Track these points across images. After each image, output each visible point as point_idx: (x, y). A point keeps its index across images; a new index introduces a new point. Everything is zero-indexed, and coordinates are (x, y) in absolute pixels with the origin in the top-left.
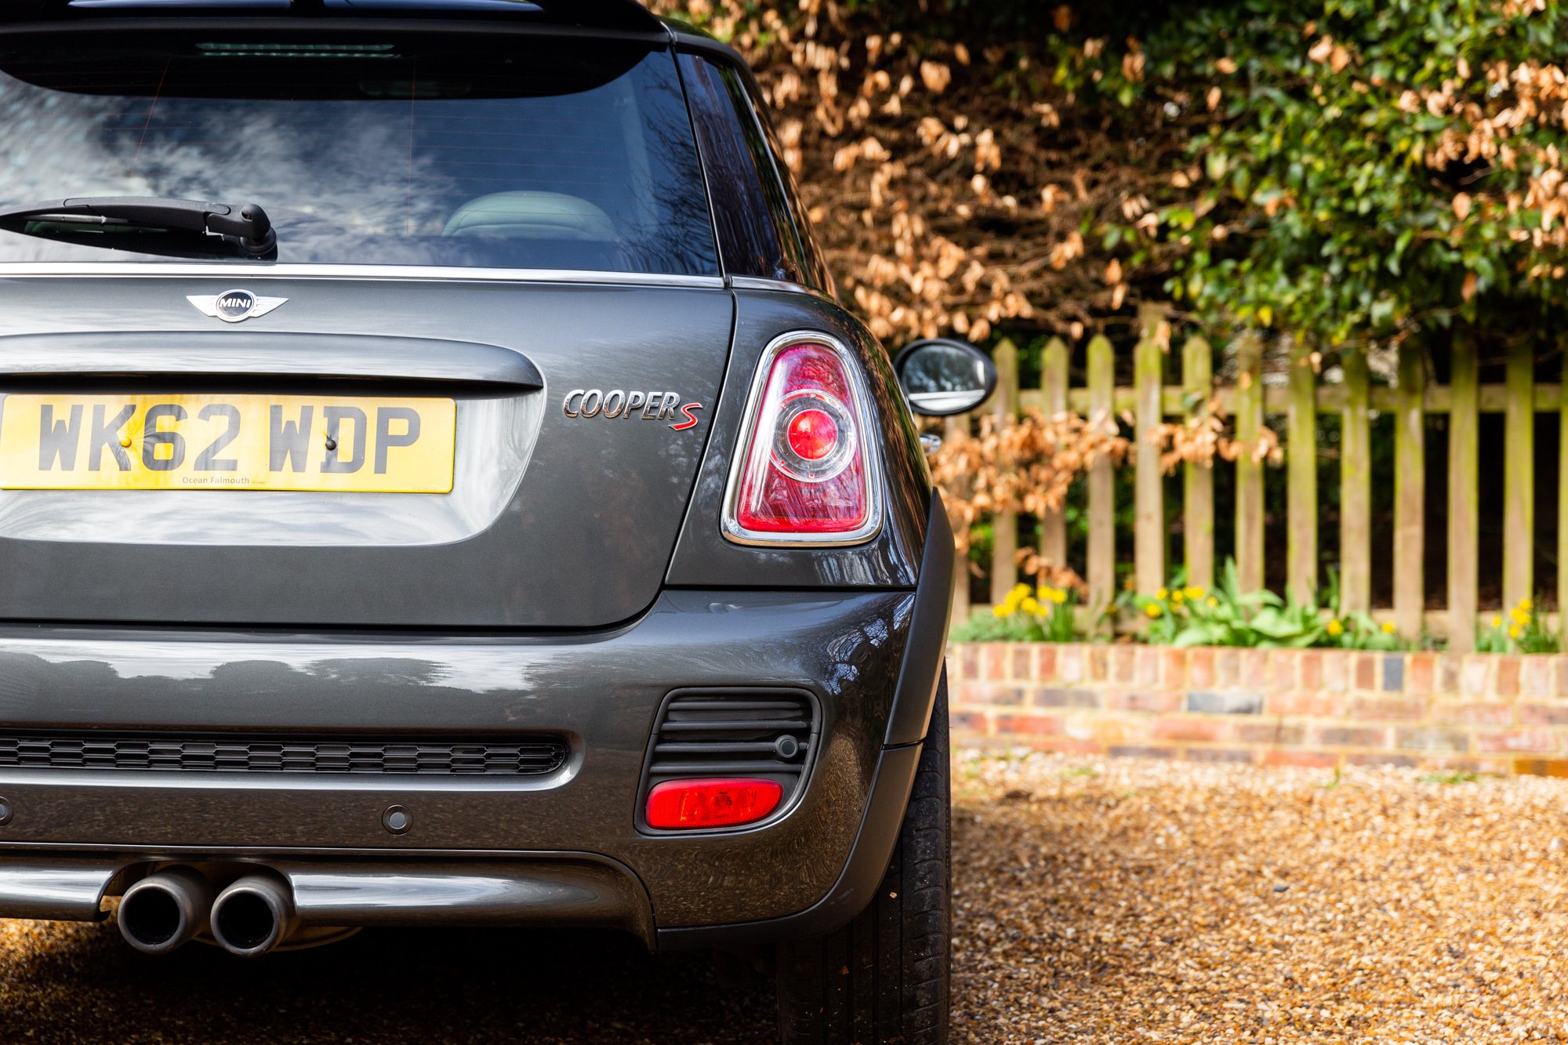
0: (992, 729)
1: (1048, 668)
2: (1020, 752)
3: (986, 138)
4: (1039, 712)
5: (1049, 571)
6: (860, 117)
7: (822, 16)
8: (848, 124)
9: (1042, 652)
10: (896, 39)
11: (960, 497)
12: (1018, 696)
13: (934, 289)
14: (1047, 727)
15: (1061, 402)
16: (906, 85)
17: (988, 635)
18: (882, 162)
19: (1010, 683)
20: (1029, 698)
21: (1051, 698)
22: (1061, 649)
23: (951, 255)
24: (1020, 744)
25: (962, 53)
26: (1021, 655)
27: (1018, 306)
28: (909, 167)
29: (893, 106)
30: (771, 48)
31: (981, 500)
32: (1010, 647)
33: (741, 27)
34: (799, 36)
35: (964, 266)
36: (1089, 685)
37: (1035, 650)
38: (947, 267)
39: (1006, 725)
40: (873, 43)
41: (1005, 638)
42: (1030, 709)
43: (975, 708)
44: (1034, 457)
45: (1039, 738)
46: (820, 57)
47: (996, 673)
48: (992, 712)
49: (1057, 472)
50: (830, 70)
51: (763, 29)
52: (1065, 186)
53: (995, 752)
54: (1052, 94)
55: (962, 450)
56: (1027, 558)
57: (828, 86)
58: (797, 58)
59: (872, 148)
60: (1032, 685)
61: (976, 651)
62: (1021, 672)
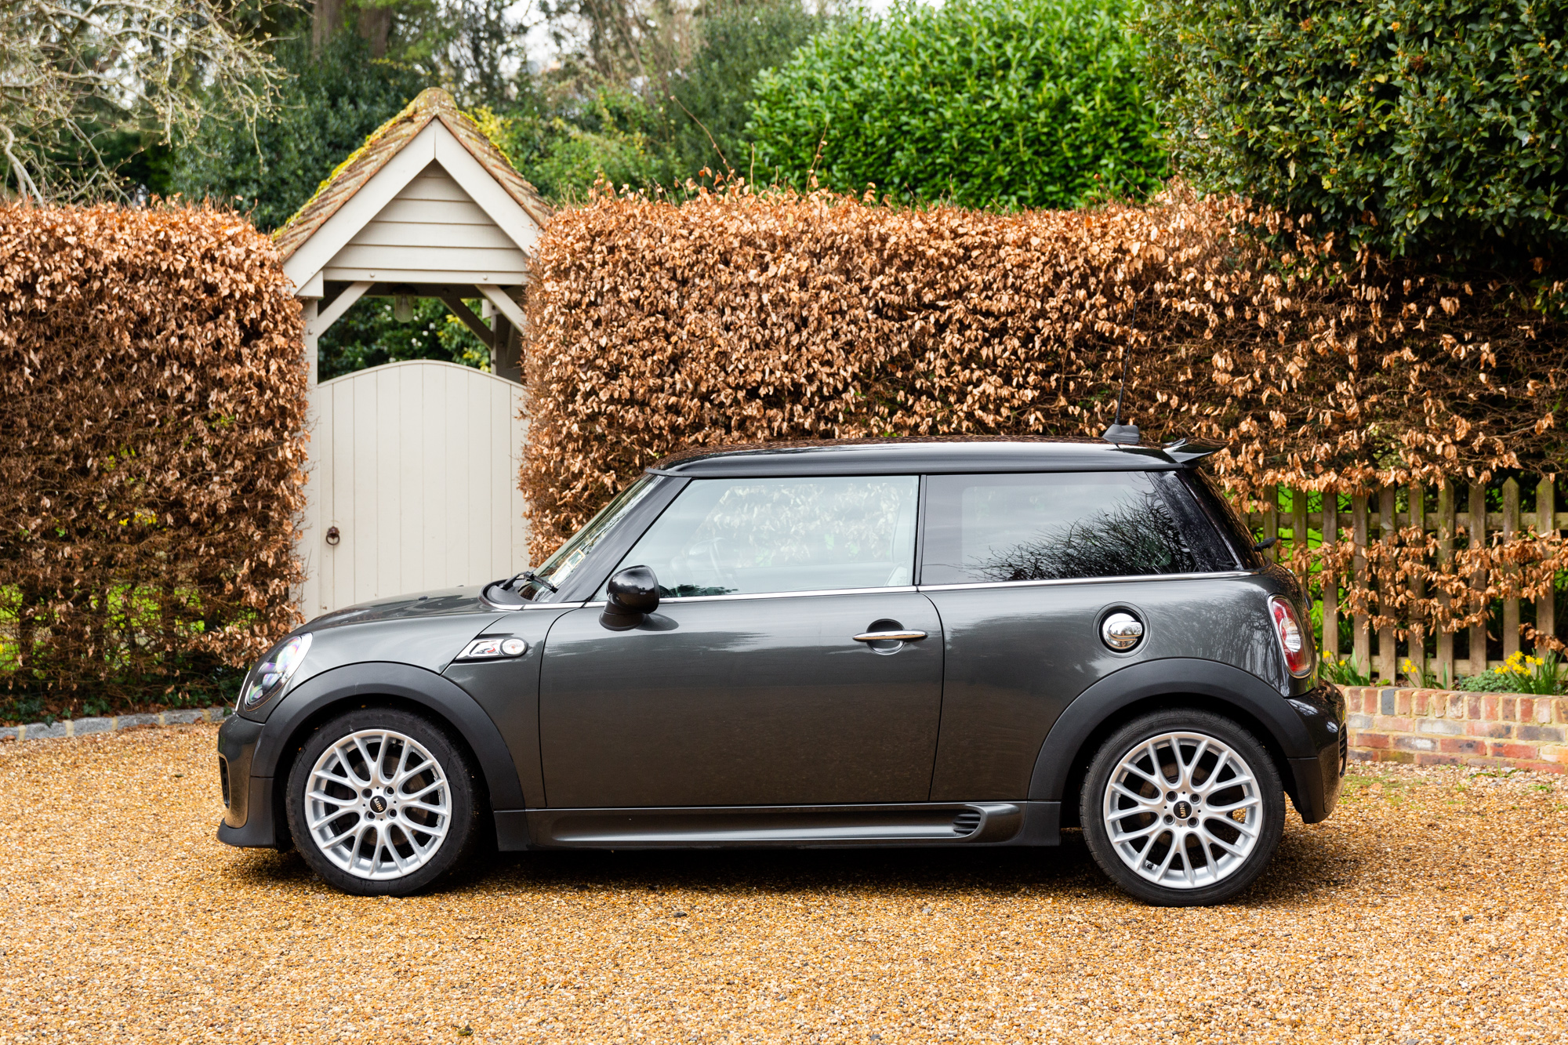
0: (1489, 752)
1: (1528, 712)
2: (1508, 770)
3: (1485, 347)
4: (1522, 743)
5: (1542, 639)
6: (1398, 332)
7: (1371, 265)
8: (1391, 337)
9: (1523, 701)
10: (1422, 280)
11: (1477, 589)
12: (1508, 729)
13: (1452, 451)
14: (1527, 753)
15: (1550, 522)
16: (1430, 311)
17: (1492, 686)
18: (1414, 363)
19: (1501, 722)
20: (1515, 733)
21: (1530, 733)
22: (1537, 699)
23: (1463, 428)
24: (1508, 765)
25: (1468, 289)
26: (1509, 703)
27: (1512, 460)
28: (1433, 366)
29: (1421, 325)
30: (1337, 286)
31: (1491, 590)
32: (1502, 697)
33: (1318, 271)
34: (1355, 280)
35: (1472, 434)
36: (1555, 725)
37: (1519, 698)
38: (1461, 434)
39: (1498, 750)
40: (1406, 283)
41: (1504, 688)
42: (1515, 740)
43: (1478, 739)
44: (1527, 560)
45: (1521, 760)
46: (1371, 294)
47: (1492, 715)
48: (1489, 742)
49: (1544, 572)
50: (1377, 301)
51: (1333, 272)
52: (1541, 378)
53: (1491, 770)
54: (1532, 316)
55: (1477, 555)
56: (1527, 629)
57: (1377, 312)
58: (1354, 293)
59: (1407, 354)
60: (1516, 724)
61: (1478, 699)
62: (1509, 715)
